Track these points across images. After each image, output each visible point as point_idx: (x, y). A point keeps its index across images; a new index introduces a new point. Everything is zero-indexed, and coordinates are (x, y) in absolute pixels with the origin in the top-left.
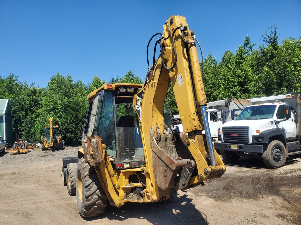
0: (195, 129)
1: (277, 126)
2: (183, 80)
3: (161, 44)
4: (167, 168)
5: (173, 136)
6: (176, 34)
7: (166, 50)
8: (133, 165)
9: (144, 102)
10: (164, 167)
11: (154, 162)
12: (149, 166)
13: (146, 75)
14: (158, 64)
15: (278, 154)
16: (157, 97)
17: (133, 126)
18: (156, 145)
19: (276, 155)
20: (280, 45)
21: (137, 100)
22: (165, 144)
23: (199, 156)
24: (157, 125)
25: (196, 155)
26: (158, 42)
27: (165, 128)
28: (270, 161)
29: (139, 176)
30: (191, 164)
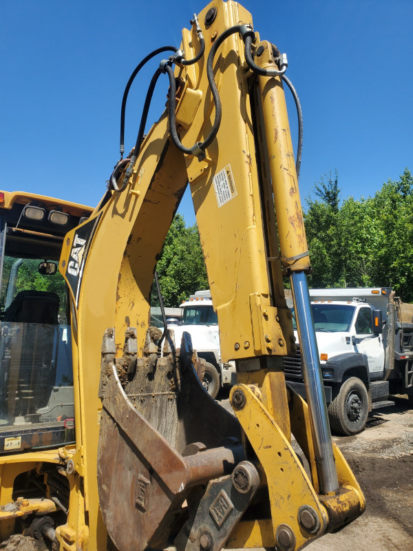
0: (269, 350)
1: (356, 349)
2: (235, 184)
3: (172, 76)
4: (151, 481)
5: (174, 365)
6: (223, 51)
7: (186, 97)
8: (35, 440)
9: (93, 251)
10: (138, 473)
11: (104, 449)
12: (84, 453)
13: (112, 171)
14: (155, 139)
15: (356, 405)
16: (139, 239)
17: (54, 321)
18: (119, 392)
19: (352, 408)
20: (340, 206)
21: (73, 247)
22: (146, 388)
23: (279, 454)
24: (128, 326)
25: (270, 447)
26: (163, 69)
27: (152, 338)
28: (343, 421)
29: (48, 476)
30: (246, 477)
